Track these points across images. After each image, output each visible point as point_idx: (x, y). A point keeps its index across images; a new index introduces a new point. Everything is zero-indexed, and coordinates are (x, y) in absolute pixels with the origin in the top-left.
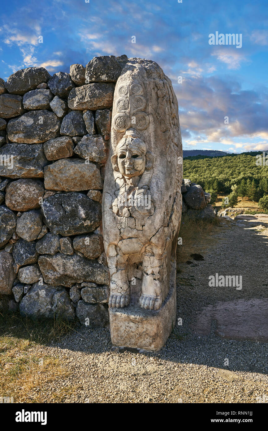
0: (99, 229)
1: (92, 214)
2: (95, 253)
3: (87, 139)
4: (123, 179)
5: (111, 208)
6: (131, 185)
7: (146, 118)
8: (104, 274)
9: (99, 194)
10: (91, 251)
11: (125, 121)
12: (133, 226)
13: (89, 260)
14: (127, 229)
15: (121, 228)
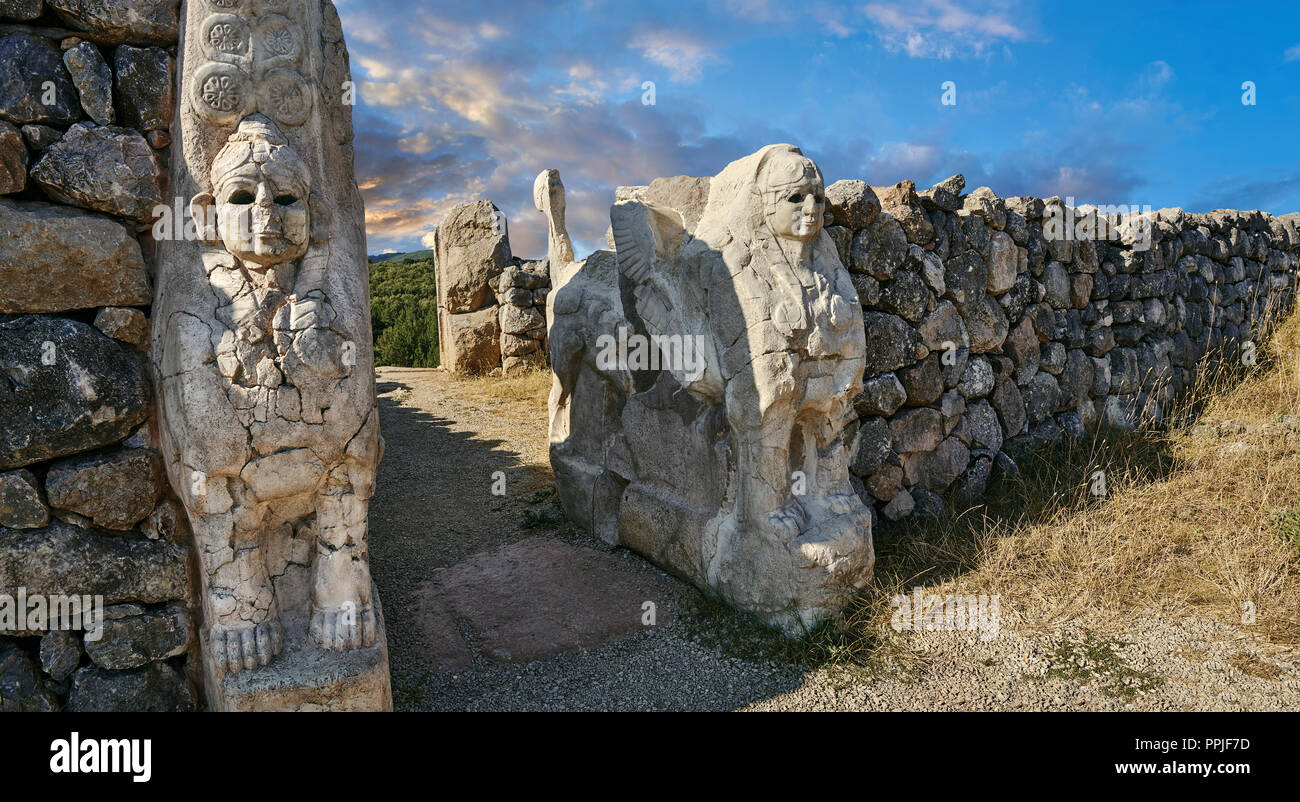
0: (143, 431)
1: (123, 385)
2: (136, 508)
3: (88, 138)
4: (238, 271)
5: (212, 361)
6: (270, 289)
7: (303, 90)
8: (169, 568)
9: (140, 321)
10: (123, 504)
11: (236, 91)
12: (294, 414)
13: (111, 534)
14: (272, 422)
15: (252, 421)
